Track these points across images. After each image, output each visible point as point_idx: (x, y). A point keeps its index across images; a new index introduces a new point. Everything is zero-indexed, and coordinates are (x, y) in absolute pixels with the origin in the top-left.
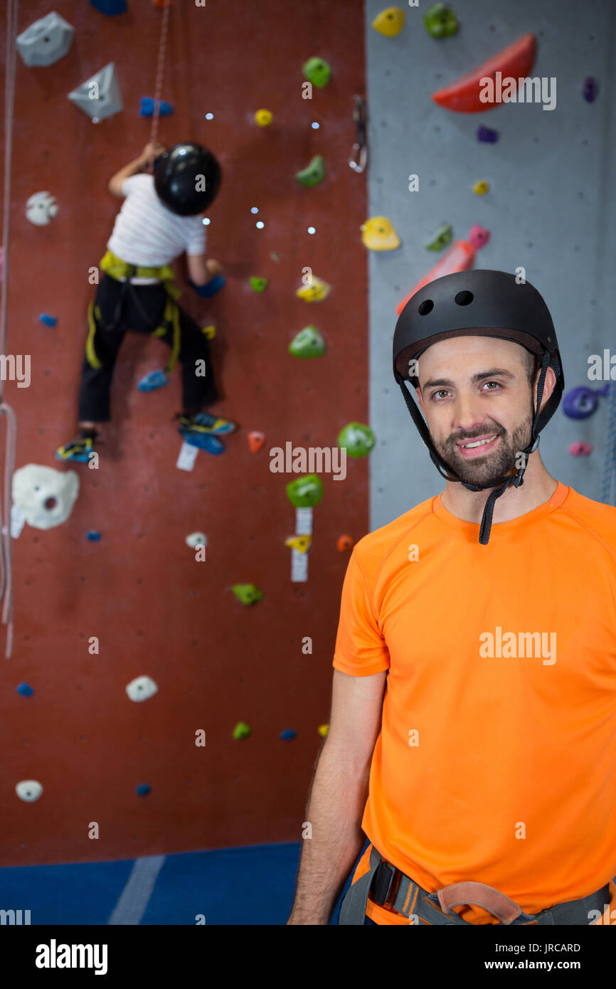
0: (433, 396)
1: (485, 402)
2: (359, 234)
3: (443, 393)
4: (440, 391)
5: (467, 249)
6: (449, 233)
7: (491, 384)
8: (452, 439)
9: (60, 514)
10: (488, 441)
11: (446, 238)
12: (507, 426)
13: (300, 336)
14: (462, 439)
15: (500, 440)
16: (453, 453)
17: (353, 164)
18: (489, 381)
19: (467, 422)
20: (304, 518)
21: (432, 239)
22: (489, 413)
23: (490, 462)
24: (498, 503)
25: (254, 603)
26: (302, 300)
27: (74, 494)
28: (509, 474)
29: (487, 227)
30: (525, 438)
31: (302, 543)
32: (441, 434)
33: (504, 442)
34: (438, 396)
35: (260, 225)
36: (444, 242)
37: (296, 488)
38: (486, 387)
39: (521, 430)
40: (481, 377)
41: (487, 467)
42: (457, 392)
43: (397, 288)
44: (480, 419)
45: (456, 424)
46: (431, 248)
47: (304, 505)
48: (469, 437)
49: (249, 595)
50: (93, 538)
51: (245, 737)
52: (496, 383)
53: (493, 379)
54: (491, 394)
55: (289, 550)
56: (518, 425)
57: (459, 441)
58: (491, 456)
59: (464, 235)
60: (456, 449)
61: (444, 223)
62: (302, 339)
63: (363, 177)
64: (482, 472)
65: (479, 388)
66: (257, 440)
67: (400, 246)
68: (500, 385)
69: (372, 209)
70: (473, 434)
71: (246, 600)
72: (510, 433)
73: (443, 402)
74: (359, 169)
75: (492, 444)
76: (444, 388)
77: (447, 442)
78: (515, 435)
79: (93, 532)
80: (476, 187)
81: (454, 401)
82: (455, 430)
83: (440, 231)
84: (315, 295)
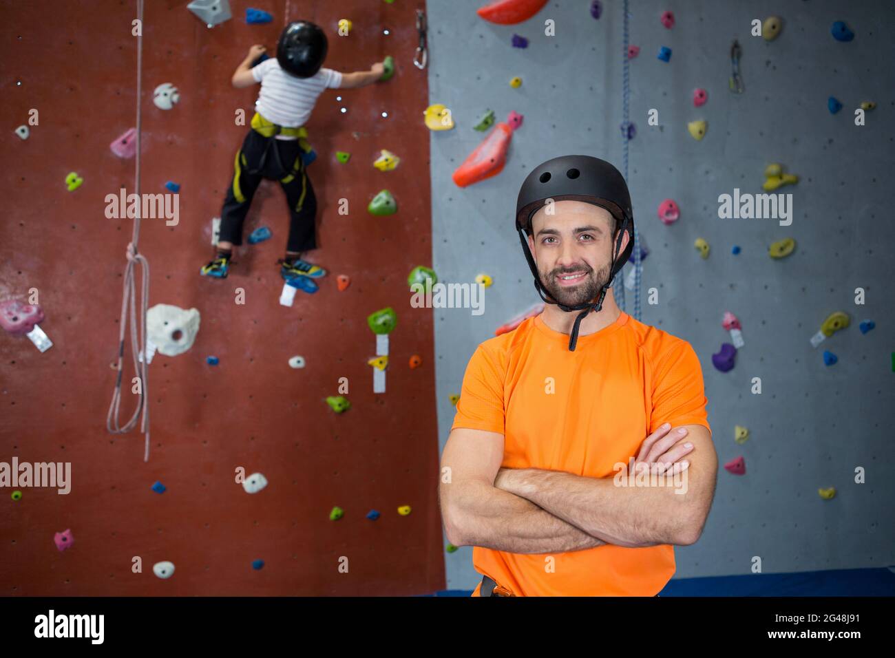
0: (543, 241)
1: (580, 248)
2: (423, 117)
3: (551, 239)
4: (549, 238)
5: (506, 129)
6: (492, 116)
7: (585, 236)
8: (554, 272)
9: (185, 343)
10: (580, 276)
11: (490, 121)
12: (593, 267)
13: (376, 198)
14: (562, 273)
15: (588, 275)
16: (554, 282)
17: (416, 63)
18: (585, 234)
19: (567, 260)
20: (383, 343)
21: (480, 121)
22: (583, 257)
23: (579, 290)
24: (583, 321)
25: (344, 411)
26: (377, 169)
27: (196, 328)
28: (592, 302)
29: (520, 113)
30: (605, 277)
31: (381, 362)
32: (547, 268)
33: (591, 277)
34: (547, 241)
35: (344, 110)
36: (488, 124)
37: (375, 319)
38: (582, 238)
39: (603, 271)
40: (580, 230)
41: (577, 293)
42: (561, 240)
43: (452, 160)
44: (576, 260)
45: (559, 262)
46: (478, 128)
47: (382, 333)
48: (567, 272)
49: (340, 405)
50: (212, 363)
51: (339, 518)
52: (589, 236)
53: (588, 232)
54: (585, 243)
55: (371, 368)
56: (602, 267)
57: (560, 275)
58: (581, 286)
59: (504, 119)
60: (556, 279)
61: (488, 110)
62: (378, 200)
63: (424, 73)
64: (573, 298)
65: (577, 238)
66: (344, 280)
67: (454, 127)
68: (592, 237)
69: (431, 98)
70: (570, 270)
71: (337, 408)
72: (596, 272)
73: (549, 246)
74: (421, 67)
75: (582, 278)
76: (552, 236)
77: (550, 274)
78: (599, 274)
79: (213, 358)
80: (512, 81)
81: (559, 246)
82: (557, 267)
83: (485, 115)
84: (387, 165)
